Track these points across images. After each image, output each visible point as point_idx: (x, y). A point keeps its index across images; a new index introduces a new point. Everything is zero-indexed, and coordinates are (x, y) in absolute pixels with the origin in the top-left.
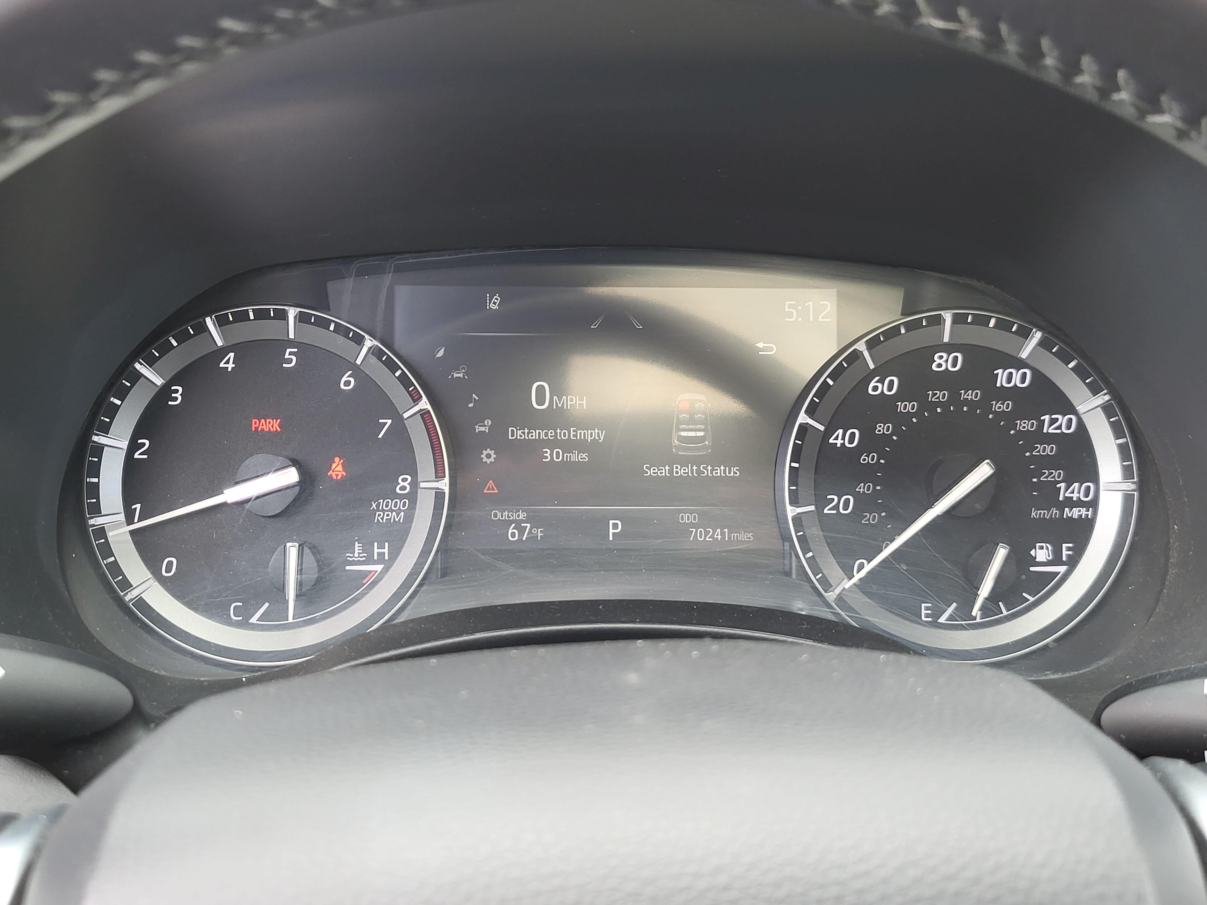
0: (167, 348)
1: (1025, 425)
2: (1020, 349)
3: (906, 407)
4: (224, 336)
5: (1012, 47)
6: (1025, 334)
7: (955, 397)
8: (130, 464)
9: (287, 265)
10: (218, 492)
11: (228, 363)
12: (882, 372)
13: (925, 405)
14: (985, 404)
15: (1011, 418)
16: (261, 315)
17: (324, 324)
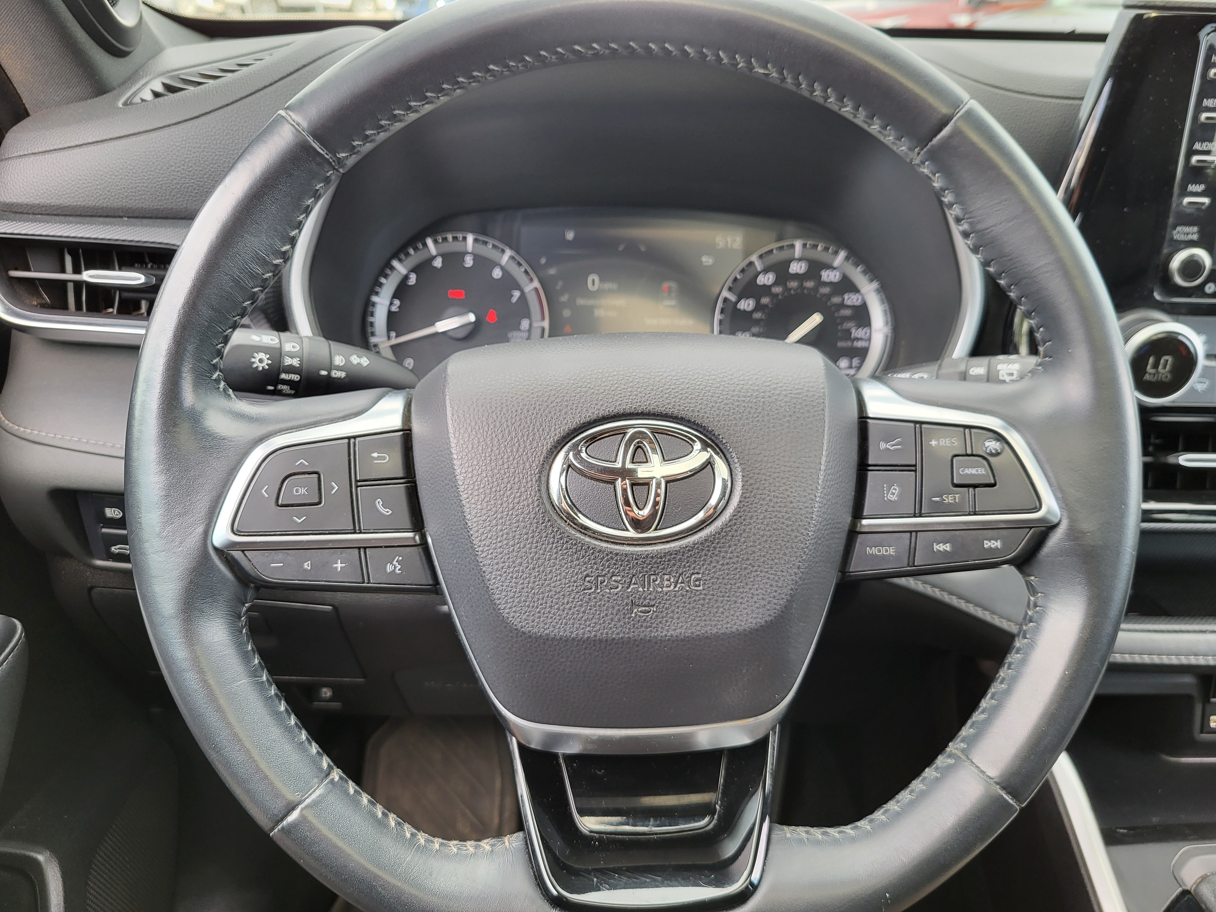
0: (407, 254)
1: (836, 300)
2: (834, 260)
3: (777, 290)
4: (437, 248)
5: (789, 80)
6: (836, 253)
7: (801, 286)
8: (390, 314)
9: (468, 213)
10: (432, 324)
11: (438, 263)
12: (766, 271)
13: (787, 289)
14: (816, 289)
15: (829, 296)
16: (455, 238)
17: (485, 243)
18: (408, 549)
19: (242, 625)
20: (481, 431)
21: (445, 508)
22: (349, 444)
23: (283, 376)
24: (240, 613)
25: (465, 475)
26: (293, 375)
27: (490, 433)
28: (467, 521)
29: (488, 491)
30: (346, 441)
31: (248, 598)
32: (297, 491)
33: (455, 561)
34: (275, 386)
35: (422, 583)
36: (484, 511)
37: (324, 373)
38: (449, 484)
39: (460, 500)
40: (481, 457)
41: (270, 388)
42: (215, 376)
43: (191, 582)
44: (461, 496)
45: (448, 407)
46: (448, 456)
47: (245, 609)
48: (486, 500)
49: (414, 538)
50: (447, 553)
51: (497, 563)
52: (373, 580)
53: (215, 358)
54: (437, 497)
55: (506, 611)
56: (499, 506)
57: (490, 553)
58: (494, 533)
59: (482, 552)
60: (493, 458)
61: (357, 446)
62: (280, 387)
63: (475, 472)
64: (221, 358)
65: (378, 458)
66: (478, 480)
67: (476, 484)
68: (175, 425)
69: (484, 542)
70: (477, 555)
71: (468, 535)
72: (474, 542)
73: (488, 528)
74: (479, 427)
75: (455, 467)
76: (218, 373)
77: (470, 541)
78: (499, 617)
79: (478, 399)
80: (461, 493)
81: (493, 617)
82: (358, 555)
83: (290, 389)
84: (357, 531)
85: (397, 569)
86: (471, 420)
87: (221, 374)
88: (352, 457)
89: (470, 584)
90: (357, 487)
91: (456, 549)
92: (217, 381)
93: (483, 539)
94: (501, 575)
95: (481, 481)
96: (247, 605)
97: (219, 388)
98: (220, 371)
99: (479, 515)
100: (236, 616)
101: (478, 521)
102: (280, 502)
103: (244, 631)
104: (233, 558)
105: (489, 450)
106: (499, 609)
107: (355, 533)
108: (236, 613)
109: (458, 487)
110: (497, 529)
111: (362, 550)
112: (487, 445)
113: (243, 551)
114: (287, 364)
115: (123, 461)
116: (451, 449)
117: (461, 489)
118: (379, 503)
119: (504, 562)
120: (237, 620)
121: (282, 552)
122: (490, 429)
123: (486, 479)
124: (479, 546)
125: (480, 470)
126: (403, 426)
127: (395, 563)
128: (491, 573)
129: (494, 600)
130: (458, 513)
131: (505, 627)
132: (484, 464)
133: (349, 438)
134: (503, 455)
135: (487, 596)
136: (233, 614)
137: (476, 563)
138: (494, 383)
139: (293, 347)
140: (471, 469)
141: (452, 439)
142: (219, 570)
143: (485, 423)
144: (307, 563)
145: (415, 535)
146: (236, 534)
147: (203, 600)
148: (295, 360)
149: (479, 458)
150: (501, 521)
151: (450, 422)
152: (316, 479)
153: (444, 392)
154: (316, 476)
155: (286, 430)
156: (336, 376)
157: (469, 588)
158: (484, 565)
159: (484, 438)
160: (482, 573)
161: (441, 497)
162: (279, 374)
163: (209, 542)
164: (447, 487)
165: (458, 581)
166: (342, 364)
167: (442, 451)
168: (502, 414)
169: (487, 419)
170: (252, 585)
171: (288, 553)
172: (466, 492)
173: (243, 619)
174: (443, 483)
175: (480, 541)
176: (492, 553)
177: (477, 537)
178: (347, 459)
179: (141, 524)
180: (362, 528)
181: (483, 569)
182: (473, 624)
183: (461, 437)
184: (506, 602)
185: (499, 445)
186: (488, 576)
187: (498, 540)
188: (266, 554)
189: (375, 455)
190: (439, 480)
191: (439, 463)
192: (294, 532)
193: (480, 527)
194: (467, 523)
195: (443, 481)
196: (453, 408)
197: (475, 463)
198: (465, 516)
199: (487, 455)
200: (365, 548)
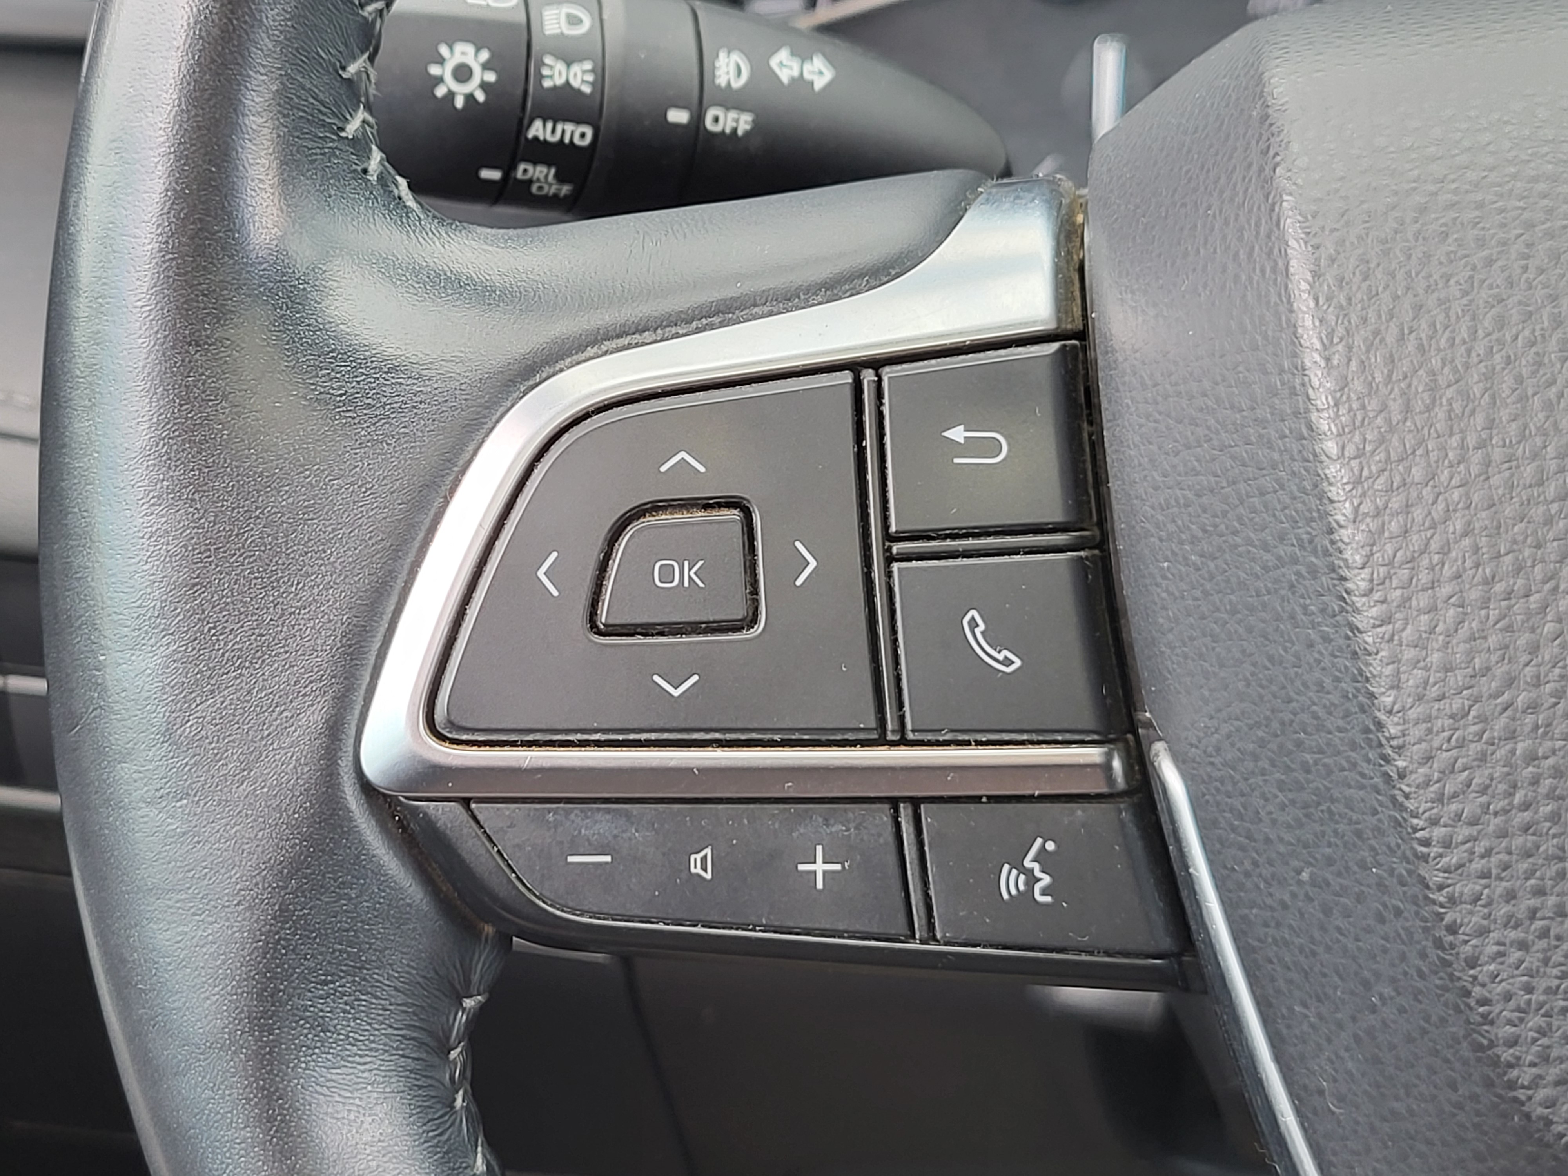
18: (1080, 811)
19: (452, 1078)
20: (1443, 343)
21: (1271, 659)
22: (857, 388)
23: (538, 130)
24: (448, 1038)
25: (1373, 526)
26: (569, 127)
27: (1480, 348)
28: (1382, 716)
29: (1474, 594)
30: (846, 377)
31: (475, 978)
32: (667, 574)
33: (1305, 876)
34: (509, 170)
35: (1131, 946)
36: (1458, 678)
37: (678, 116)
38: (1295, 561)
39: (1354, 628)
40: (1443, 449)
41: (491, 174)
42: (352, 127)
43: (283, 914)
44: (1357, 611)
45: (1292, 243)
46: (1295, 447)
47: (462, 1018)
48: (1464, 632)
49: (1107, 767)
50: (1268, 840)
51: (1511, 896)
52: (945, 926)
53: (354, 58)
54: (1234, 612)
55: (1541, 1094)
56: (1525, 658)
57: (1479, 849)
58: (1499, 771)
59: (1447, 844)
60: (1497, 454)
61: (886, 401)
62: (524, 170)
63: (1418, 513)
64: (371, 59)
65: (971, 447)
66: (1434, 546)
67: (1425, 562)
68: (220, 316)
69: (1454, 807)
70: (1425, 858)
71: (1386, 775)
72: (1411, 805)
73: (1474, 748)
74: (1433, 325)
75: (1334, 492)
76: (361, 115)
77: (1394, 799)
78: (1504, 1115)
79: (1423, 210)
80: (1359, 601)
81: (1478, 1114)
82: (889, 829)
83: (556, 176)
84: (890, 737)
85: (1038, 887)
86: (1396, 298)
87: (370, 119)
88: (869, 442)
89: (1377, 975)
90: (890, 559)
91: (1318, 828)
92: (359, 145)
93: (1449, 790)
94: (1523, 946)
95: (1445, 550)
96: (468, 1003)
97: (365, 171)
98: (368, 108)
99: (1433, 692)
100: (433, 1044)
101: (1429, 719)
102: (603, 618)
103: (459, 1103)
104: (429, 824)
105: (1479, 420)
106: (1512, 1085)
107: (882, 741)
108: (431, 1033)
109: (1345, 572)
110: (1513, 752)
111: (905, 812)
112: (1466, 396)
113: (466, 802)
114: (547, 84)
115: (33, 453)
116: (1314, 416)
117: (1358, 581)
118: (973, 624)
119: (1540, 892)
120: (436, 1060)
121: (608, 811)
122: (1481, 333)
123: (1466, 542)
124: (1434, 822)
125: (1441, 506)
126: (1059, 320)
127: (1028, 863)
128: (1482, 932)
129: (1492, 1044)
130: (1338, 680)
131: (1533, 1160)
132: (1454, 482)
133: (855, 366)
134: (1538, 441)
135: (1456, 1029)
136: (428, 1040)
137: (1417, 889)
138: (1486, 137)
139: (574, 21)
140: (1402, 497)
141: (1316, 376)
142: (379, 871)
143: (1456, 308)
144: (699, 857)
145: (1109, 757)
146: (442, 738)
147: (325, 983)
148: (576, 68)
149: (1433, 456)
150: (1529, 719)
151: (1303, 302)
152: (737, 529)
153: (1267, 181)
154: (735, 515)
155: (619, 336)
156: (717, 129)
157: (1366, 985)
158: (1452, 901)
159: (1455, 370)
160: (1441, 933)
161: (1252, 609)
162: (522, 126)
163: (345, 765)
164: (1289, 573)
165: (1314, 954)
166: (737, 84)
167: (1261, 422)
168: (1532, 270)
169: (1465, 293)
170: (489, 929)
171: (628, 815)
172: (1377, 596)
173: (454, 1054)
174: (1267, 556)
175: (1440, 799)
176: (1488, 853)
177: (1427, 784)
178: (850, 449)
179: (105, 690)
180: (909, 726)
181: (1448, 919)
182: (1373, 1129)
183: (1354, 366)
184: (1545, 1058)
185: (1523, 399)
186: (1468, 948)
187: (1518, 798)
188: (550, 817)
189: (958, 434)
190: (1249, 542)
191: (1250, 471)
192: (653, 736)
193: (1436, 744)
194: (1380, 725)
195: (1266, 547)
196: (1317, 247)
197: (1417, 473)
198: (1372, 696)
199: (1471, 441)
200: (915, 802)
